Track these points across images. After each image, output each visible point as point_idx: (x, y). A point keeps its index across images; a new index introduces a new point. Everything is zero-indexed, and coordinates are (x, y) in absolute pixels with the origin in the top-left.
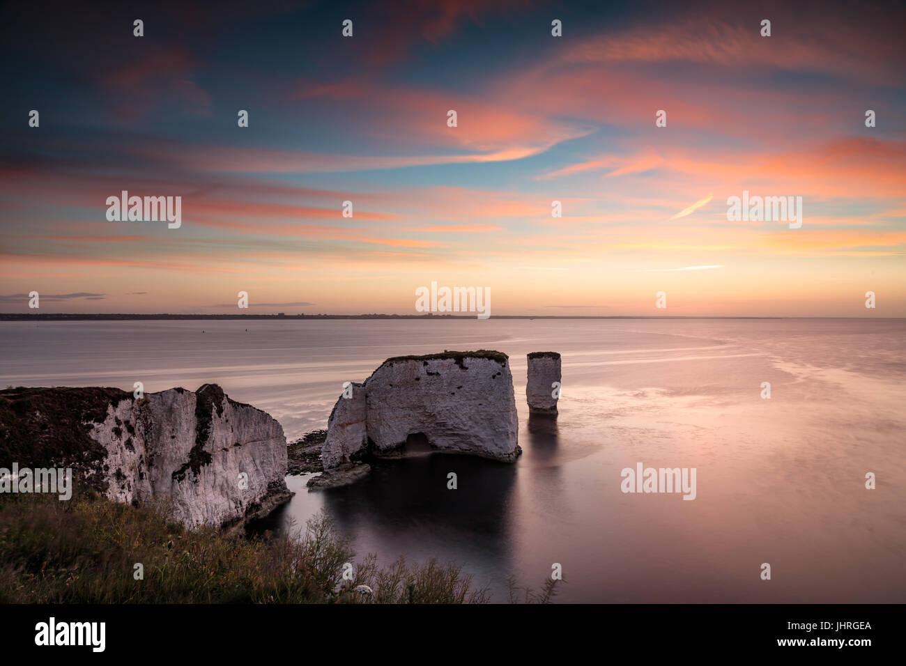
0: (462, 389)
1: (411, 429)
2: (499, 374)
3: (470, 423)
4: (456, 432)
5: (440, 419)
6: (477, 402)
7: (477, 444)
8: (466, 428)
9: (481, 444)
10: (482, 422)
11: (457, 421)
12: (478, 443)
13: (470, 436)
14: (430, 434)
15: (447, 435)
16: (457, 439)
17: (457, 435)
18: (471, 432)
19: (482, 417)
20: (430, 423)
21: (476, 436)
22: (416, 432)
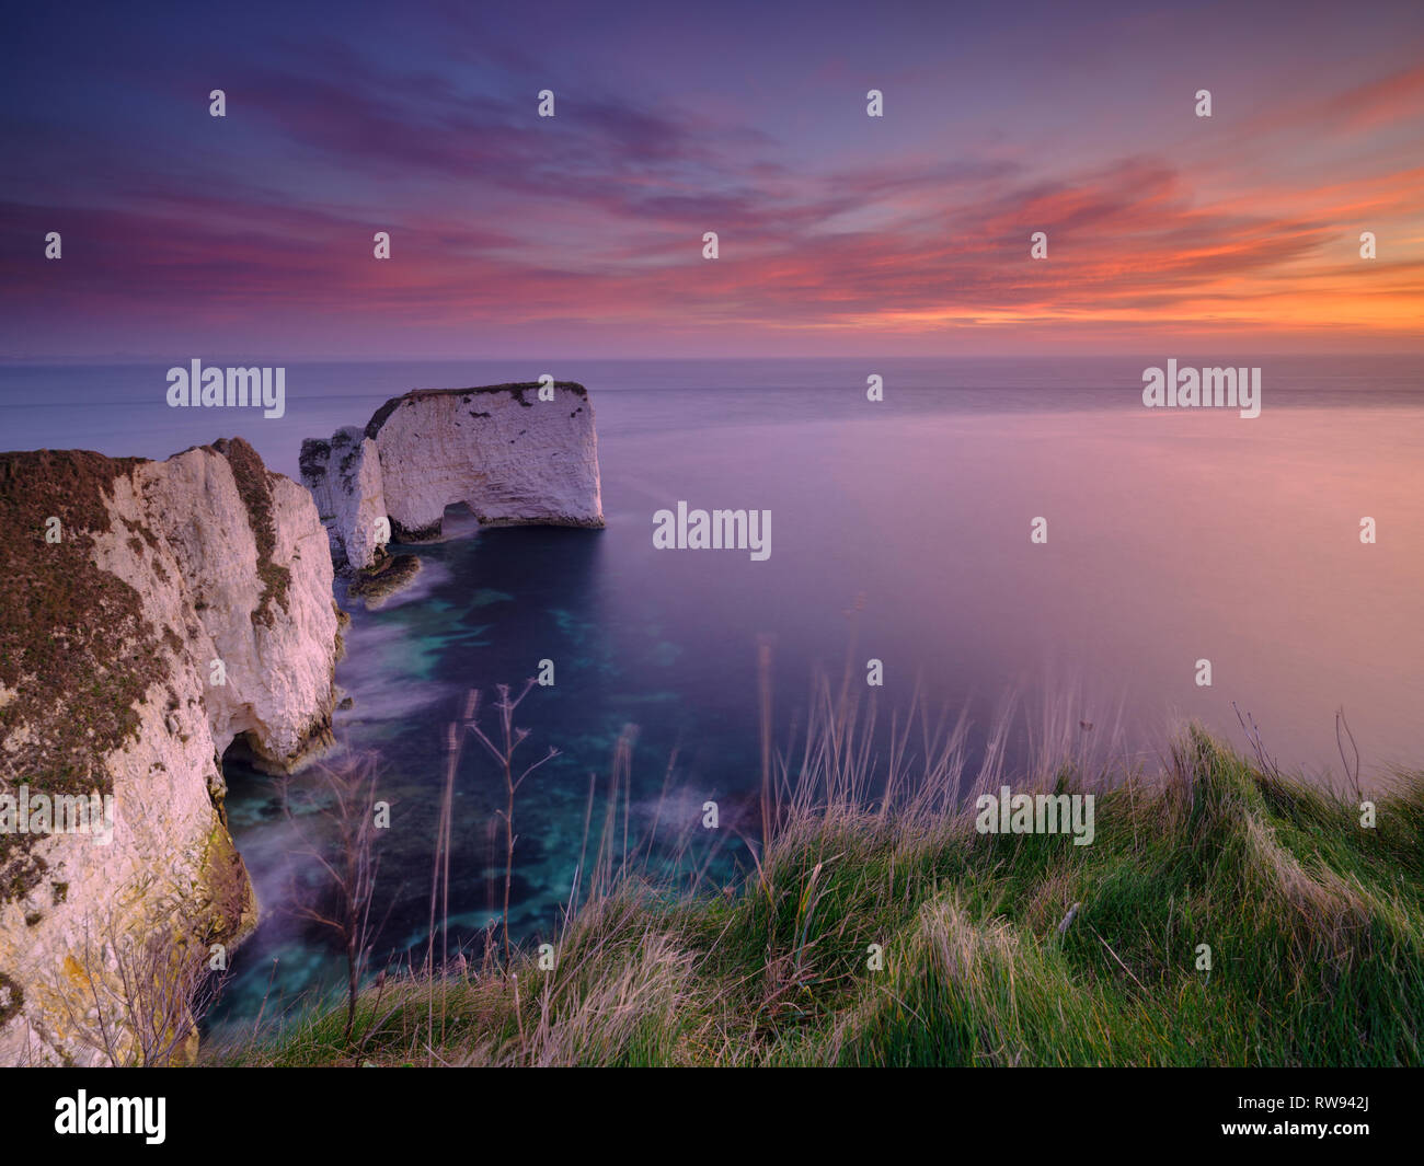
0: (526, 434)
1: (450, 497)
2: (579, 410)
3: (540, 481)
4: (517, 496)
5: (493, 481)
6: (550, 451)
7: (551, 509)
8: (534, 489)
9: (557, 508)
10: (557, 477)
11: (521, 480)
12: (550, 507)
13: (540, 499)
14: (476, 502)
15: (502, 501)
16: (517, 504)
17: (520, 499)
18: (541, 493)
19: (558, 471)
20: (479, 486)
21: (549, 499)
22: (456, 501)
